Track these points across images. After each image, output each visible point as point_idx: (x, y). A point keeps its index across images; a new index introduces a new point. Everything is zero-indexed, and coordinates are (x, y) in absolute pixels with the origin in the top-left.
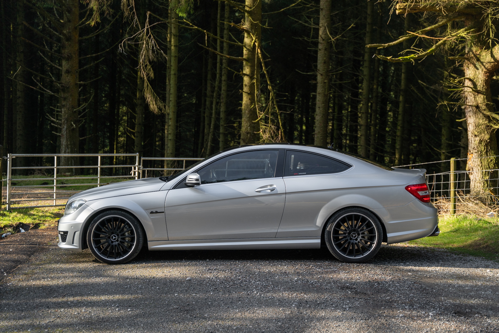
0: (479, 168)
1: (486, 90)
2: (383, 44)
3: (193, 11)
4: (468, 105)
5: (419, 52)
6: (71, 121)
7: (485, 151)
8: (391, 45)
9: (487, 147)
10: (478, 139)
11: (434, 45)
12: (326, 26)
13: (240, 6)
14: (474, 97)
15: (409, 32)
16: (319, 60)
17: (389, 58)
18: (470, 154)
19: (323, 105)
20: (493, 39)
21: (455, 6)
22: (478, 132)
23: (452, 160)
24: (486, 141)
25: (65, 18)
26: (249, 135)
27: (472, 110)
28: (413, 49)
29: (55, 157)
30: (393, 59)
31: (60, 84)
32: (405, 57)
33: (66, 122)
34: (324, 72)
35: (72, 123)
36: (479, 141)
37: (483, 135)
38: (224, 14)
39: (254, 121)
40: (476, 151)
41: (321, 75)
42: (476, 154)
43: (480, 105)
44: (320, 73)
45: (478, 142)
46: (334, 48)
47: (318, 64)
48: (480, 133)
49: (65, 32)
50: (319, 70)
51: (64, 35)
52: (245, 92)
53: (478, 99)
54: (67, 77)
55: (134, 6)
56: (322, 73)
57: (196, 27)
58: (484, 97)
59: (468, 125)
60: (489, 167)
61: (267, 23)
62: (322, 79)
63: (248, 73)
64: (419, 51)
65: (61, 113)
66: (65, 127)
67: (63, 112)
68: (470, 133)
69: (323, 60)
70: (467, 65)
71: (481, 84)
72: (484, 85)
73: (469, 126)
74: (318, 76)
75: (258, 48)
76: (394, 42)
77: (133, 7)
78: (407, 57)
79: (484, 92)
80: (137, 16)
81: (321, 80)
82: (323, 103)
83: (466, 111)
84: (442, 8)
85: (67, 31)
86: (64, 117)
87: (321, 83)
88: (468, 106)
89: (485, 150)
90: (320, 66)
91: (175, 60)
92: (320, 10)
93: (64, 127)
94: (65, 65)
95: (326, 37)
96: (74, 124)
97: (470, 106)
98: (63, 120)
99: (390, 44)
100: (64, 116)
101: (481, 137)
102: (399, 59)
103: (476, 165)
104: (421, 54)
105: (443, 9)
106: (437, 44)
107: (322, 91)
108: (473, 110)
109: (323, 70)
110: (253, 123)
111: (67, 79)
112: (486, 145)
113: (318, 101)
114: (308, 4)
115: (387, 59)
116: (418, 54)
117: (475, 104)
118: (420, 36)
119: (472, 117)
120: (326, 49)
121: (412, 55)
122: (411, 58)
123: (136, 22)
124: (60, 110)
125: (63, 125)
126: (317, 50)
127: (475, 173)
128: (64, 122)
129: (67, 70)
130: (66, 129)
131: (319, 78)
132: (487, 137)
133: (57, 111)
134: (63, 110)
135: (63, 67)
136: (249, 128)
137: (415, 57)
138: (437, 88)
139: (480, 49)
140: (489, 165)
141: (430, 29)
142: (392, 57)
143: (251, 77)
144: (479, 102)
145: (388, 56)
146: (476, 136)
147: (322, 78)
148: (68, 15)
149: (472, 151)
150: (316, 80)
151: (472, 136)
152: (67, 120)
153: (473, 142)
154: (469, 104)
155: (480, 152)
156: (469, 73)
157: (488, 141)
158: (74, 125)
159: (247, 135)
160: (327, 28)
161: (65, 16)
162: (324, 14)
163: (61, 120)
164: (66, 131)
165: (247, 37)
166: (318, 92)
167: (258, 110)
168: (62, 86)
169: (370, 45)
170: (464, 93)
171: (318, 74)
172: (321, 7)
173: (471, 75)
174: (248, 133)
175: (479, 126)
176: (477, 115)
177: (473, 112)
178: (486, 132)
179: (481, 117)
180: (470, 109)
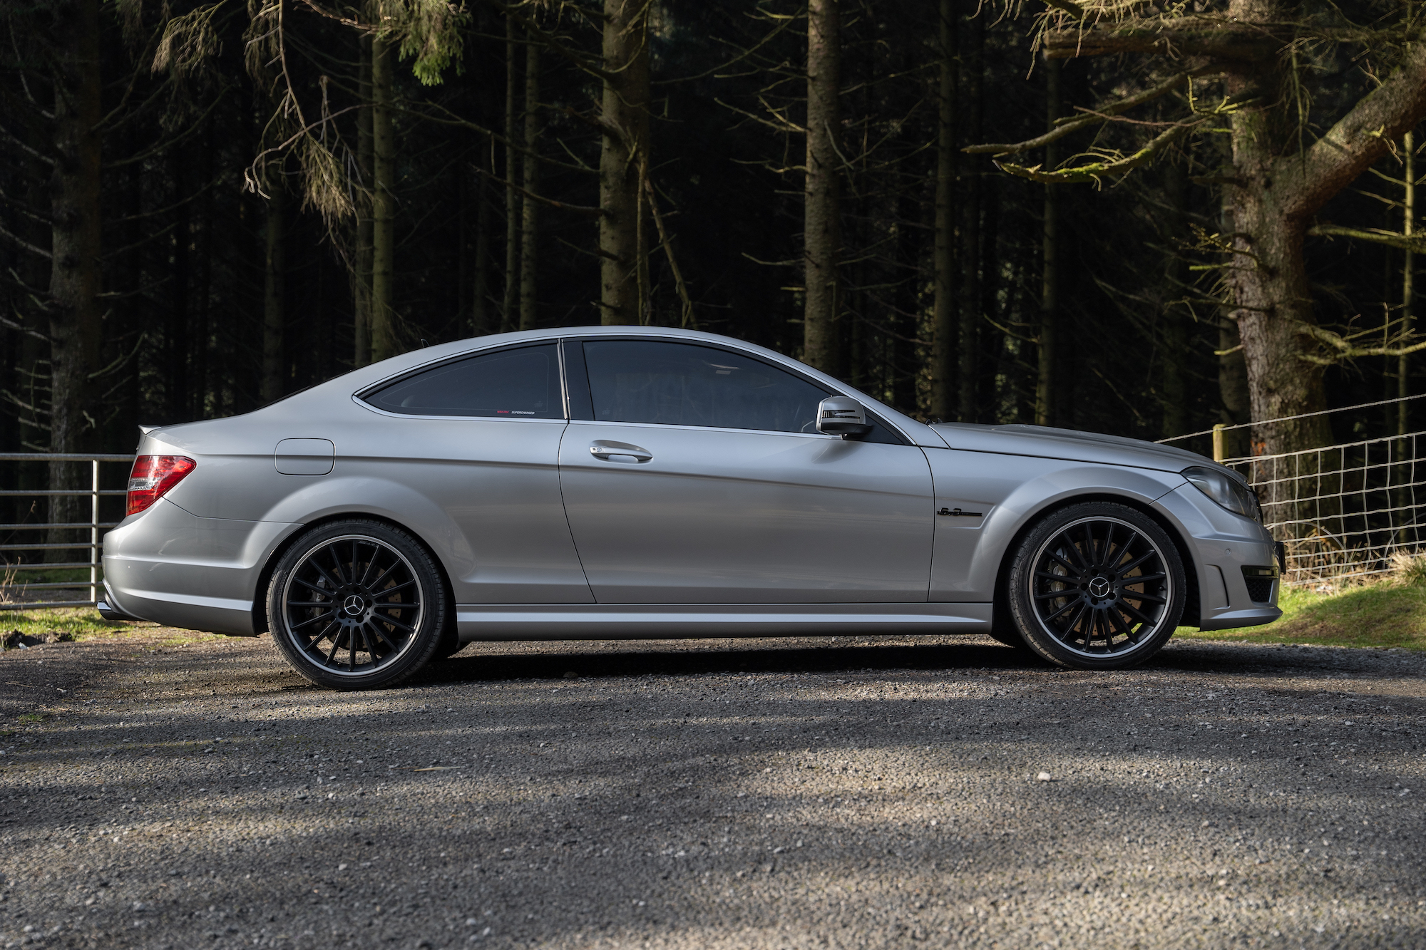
1: (1293, 264)
2: (1008, 146)
3: (461, 68)
4: (1245, 307)
5: (1110, 159)
6: (82, 408)
7: (1297, 433)
8: (1031, 145)
10: (1276, 399)
11: (1151, 141)
12: (827, 127)
13: (589, 61)
14: (1262, 286)
15: (1081, 109)
16: (810, 224)
17: (1032, 170)
18: (1256, 443)
19: (824, 352)
20: (1307, 126)
21: (1200, 37)
22: (1276, 381)
23: (1218, 431)
24: (1300, 404)
25: (60, 107)
27: (1257, 322)
28: (1095, 151)
29: (95, 464)
30: (1045, 173)
31: (42, 299)
32: (1075, 170)
33: (65, 411)
34: (824, 257)
35: (85, 414)
36: (1278, 405)
37: (1290, 388)
38: (524, 99)
40: (1274, 433)
41: (818, 266)
42: (1272, 442)
43: (1278, 306)
44: (813, 262)
45: (1276, 408)
46: (854, 190)
47: (806, 235)
48: (1283, 383)
49: (60, 146)
50: (809, 253)
51: (57, 154)
52: (608, 307)
53: (1271, 290)
54: (69, 277)
55: (283, 59)
56: (818, 261)
57: (463, 121)
58: (1287, 285)
59: (1247, 362)
61: (666, 110)
62: (818, 277)
63: (614, 252)
64: (1111, 155)
65: (50, 386)
66: (64, 426)
67: (56, 384)
68: (1255, 385)
69: (819, 224)
70: (1239, 198)
71: (1279, 249)
72: (1288, 251)
73: (1250, 366)
74: (808, 271)
75: (645, 178)
76: (1038, 139)
77: (279, 61)
78: (1080, 169)
79: (1288, 272)
80: (293, 90)
81: (815, 282)
82: (825, 348)
83: (1241, 324)
84: (1166, 43)
85: (68, 142)
86: (58, 397)
87: (817, 291)
88: (1245, 311)
89: (1298, 430)
90: (812, 239)
91: (384, 231)
92: (809, 81)
93: (59, 428)
94: (60, 246)
95: (827, 159)
96: (91, 416)
97: (1251, 309)
98: (56, 407)
99: (1028, 143)
100: (60, 394)
101: (1286, 393)
102: (1061, 175)
103: (1274, 473)
104: (1117, 163)
105: (1169, 45)
106: (1158, 139)
107: (821, 312)
108: (1261, 322)
109: (822, 253)
111: (64, 285)
113: (810, 341)
114: (774, 66)
115: (1028, 172)
116: (1110, 162)
117: (1264, 304)
118: (1110, 118)
119: (1258, 341)
120: (827, 193)
121: (1094, 165)
122: (1092, 171)
123: (291, 104)
124: (45, 377)
125: (57, 421)
126: (804, 196)
128: (60, 411)
129: (67, 258)
130: (67, 433)
131: (811, 275)
132: (1300, 393)
133: (39, 382)
134: (55, 376)
135: (55, 250)
137: (1101, 169)
138: (1147, 299)
139: (1274, 155)
141: (1136, 101)
142: (1041, 169)
143: (624, 263)
144: (1276, 298)
145: (1031, 166)
146: (1270, 391)
147: (820, 276)
148: (68, 95)
149: (1261, 435)
150: (802, 282)
151: (1260, 393)
152: (69, 405)
153: (1263, 408)
154: (1251, 304)
155: (1283, 437)
156: (1245, 220)
157: (1305, 403)
158: (92, 420)
160: (829, 132)
161: (58, 98)
162: (820, 93)
163: (49, 408)
164: (65, 438)
165: (609, 150)
166: (807, 316)
168: (51, 306)
169: (971, 147)
170: (1233, 276)
171: (808, 263)
172: (811, 73)
173: (1250, 226)
175: (1278, 364)
176: (1273, 333)
177: (1260, 326)
178: (1297, 381)
179: (1282, 339)
180: (1253, 319)
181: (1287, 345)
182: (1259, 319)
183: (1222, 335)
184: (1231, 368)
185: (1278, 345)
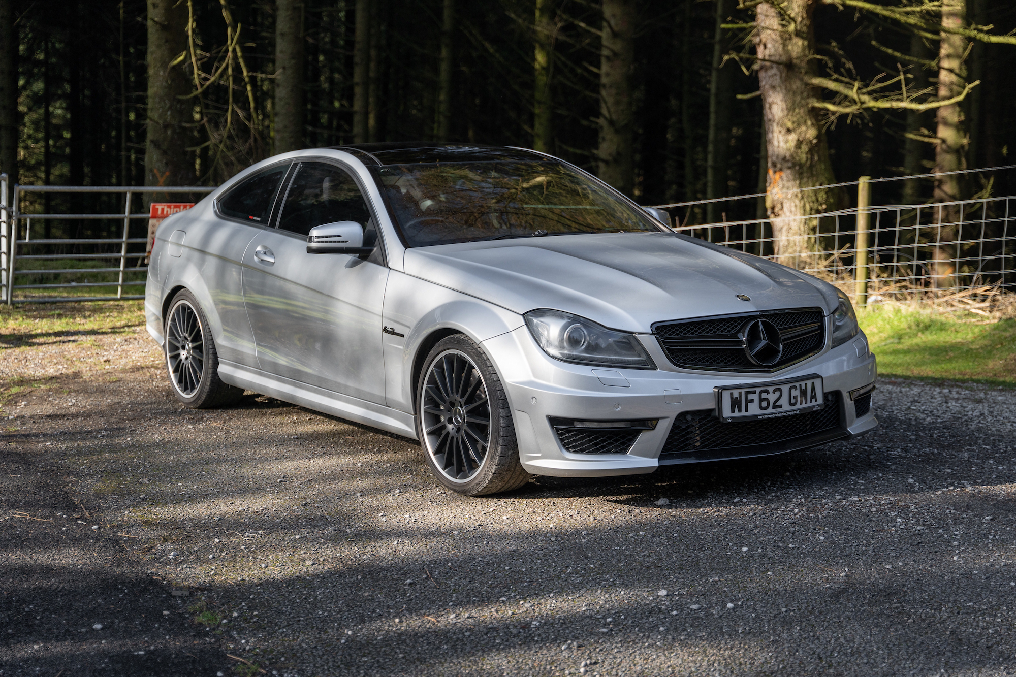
0: (797, 202)
1: (808, 27)
4: (767, 61)
7: (808, 165)
9: (812, 155)
10: (793, 137)
14: (783, 44)
18: (775, 172)
19: (293, 62)
22: (793, 123)
23: (863, 183)
24: (811, 142)
26: (169, 132)
27: (777, 73)
36: (795, 142)
37: (804, 129)
39: (181, 97)
40: (791, 165)
42: (789, 171)
43: (795, 61)
45: (793, 144)
48: (798, 124)
53: (790, 47)
58: (803, 44)
60: (817, 200)
68: (776, 125)
71: (798, 14)
72: (805, 15)
73: (772, 109)
79: (803, 32)
83: (762, 75)
87: (285, 9)
88: (767, 64)
89: (809, 162)
97: (772, 62)
101: (801, 133)
103: (789, 196)
107: (287, 28)
108: (781, 74)
110: (179, 101)
112: (811, 151)
117: (784, 59)
119: (777, 89)
127: (788, 214)
132: (811, 133)
136: (169, 113)
140: (816, 195)
144: (794, 55)
146: (789, 131)
149: (781, 166)
151: (780, 132)
153: (783, 144)
154: (772, 58)
155: (797, 168)
157: (815, 141)
159: (165, 132)
166: (278, 32)
167: (198, 69)
170: (758, 34)
174: (166, 127)
175: (794, 109)
176: (790, 83)
177: (781, 77)
178: (809, 123)
179: (797, 88)
180: (774, 71)
181: (802, 93)
182: (780, 71)
183: (603, 60)
184: (611, 87)
185: (794, 93)
